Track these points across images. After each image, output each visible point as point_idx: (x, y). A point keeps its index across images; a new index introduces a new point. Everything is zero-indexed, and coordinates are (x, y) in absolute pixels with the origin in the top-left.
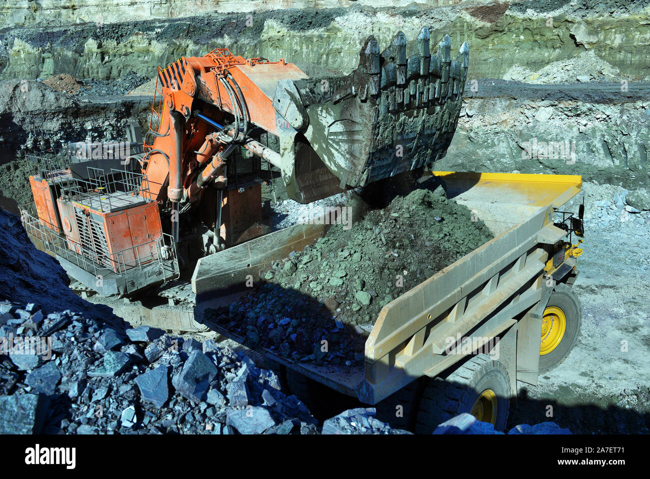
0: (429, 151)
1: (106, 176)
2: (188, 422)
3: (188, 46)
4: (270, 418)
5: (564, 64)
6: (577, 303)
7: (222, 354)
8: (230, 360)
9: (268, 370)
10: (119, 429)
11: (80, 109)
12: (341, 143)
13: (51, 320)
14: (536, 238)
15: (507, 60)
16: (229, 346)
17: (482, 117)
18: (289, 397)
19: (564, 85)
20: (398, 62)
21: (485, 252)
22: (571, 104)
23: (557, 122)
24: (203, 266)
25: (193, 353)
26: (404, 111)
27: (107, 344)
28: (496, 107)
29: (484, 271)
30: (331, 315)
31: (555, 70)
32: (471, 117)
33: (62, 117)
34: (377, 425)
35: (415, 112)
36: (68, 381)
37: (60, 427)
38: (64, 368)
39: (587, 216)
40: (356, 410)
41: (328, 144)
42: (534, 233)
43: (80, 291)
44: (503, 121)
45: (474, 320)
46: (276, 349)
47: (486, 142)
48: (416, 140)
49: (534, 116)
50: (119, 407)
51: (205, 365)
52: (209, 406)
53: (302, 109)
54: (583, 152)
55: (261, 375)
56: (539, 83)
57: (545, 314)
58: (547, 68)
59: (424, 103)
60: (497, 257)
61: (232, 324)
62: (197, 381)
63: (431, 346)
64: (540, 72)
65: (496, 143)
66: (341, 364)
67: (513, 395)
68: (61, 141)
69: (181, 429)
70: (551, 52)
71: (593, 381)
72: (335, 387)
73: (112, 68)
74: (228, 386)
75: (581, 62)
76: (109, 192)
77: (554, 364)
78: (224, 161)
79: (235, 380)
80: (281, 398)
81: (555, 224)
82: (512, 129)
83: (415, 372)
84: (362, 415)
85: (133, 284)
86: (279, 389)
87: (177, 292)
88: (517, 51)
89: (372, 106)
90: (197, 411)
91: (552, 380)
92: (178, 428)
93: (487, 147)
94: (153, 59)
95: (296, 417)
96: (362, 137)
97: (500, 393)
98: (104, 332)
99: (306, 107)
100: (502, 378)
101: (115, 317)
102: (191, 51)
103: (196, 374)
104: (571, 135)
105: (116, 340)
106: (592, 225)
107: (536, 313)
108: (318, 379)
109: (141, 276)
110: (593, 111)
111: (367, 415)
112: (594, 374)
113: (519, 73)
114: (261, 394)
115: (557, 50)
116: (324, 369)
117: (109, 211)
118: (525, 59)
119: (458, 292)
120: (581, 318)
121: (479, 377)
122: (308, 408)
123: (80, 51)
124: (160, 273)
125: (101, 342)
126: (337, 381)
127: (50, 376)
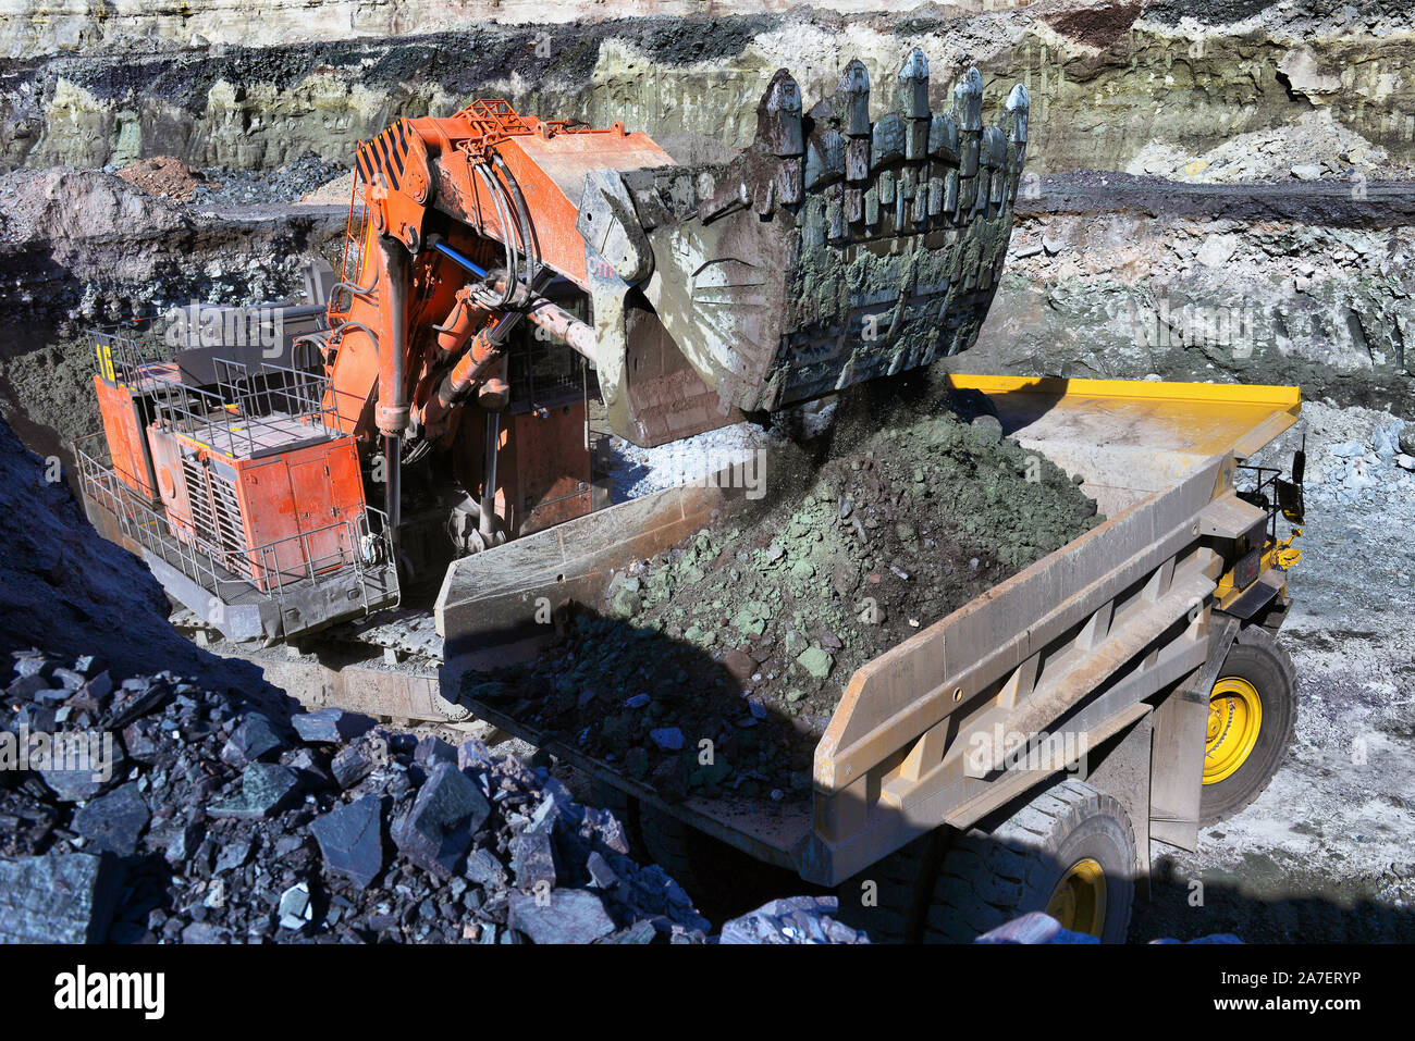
0: (933, 333)
1: (250, 379)
2: (424, 919)
3: (432, 97)
4: (604, 915)
5: (1263, 140)
6: (1287, 671)
7: (501, 771)
8: (518, 786)
9: (600, 809)
10: (273, 934)
11: (197, 233)
12: (720, 313)
13: (128, 692)
14: (1196, 525)
15: (1135, 130)
16: (515, 754)
17: (1079, 257)
18: (646, 869)
19: (1262, 185)
20: (849, 129)
21: (1082, 554)
22: (1278, 228)
23: (1246, 267)
24: (461, 578)
25: (437, 768)
26: (865, 241)
27: (250, 747)
28: (1109, 234)
29: (1080, 596)
30: (740, 688)
31: (1243, 152)
32: (1055, 255)
33: (159, 251)
34: (840, 934)
35: (895, 243)
36: (165, 827)
37: (145, 924)
38: (156, 797)
39: (1311, 477)
40: (794, 900)
41: (693, 314)
42: (1193, 513)
43: (193, 630)
44: (1125, 266)
45: (1057, 704)
46: (619, 761)
47: (1088, 310)
48: (898, 306)
49: (1195, 255)
50: (276, 885)
51: (462, 797)
52: (471, 885)
53: (640, 234)
54: (1305, 334)
55: (585, 821)
56: (1207, 181)
57: (1215, 693)
58: (1225, 148)
59: (917, 224)
60: (1111, 565)
61: (524, 704)
62: (445, 830)
63: (959, 760)
64: (1209, 157)
65: (1110, 313)
66: (762, 797)
67: (1141, 872)
68: (155, 303)
69: (410, 934)
70: (1235, 111)
71: (1322, 845)
72: (747, 848)
73: (266, 144)
74: (512, 843)
75: (1301, 135)
76: (257, 413)
77: (1234, 806)
78: (496, 348)
79: (528, 830)
80: (628, 872)
81: (1240, 495)
82: (1146, 284)
83: (925, 817)
84: (808, 911)
85: (296, 615)
86: (624, 850)
87: (403, 635)
88: (1159, 110)
89: (784, 230)
90: (445, 897)
91: (1230, 839)
92: (402, 933)
93: (1089, 323)
94: (356, 124)
95: (662, 913)
96: (764, 298)
97: (1113, 867)
98: (244, 721)
99: (649, 230)
100: (1119, 836)
101: (268, 687)
102: (439, 107)
103: (442, 816)
104: (1277, 297)
105: (270, 738)
106: (1322, 498)
107: (1195, 691)
108: (710, 830)
109: (314, 598)
110: (1326, 244)
111: (819, 913)
112: (1325, 829)
113: (1162, 159)
114: (586, 862)
115: (1249, 109)
116: (723, 807)
117: (249, 457)
118: (1175, 128)
119: (1021, 642)
120: (1296, 704)
121: (1067, 830)
122: (689, 893)
123: (197, 107)
124: (357, 593)
125: (237, 743)
126: (753, 834)
127: (126, 815)
